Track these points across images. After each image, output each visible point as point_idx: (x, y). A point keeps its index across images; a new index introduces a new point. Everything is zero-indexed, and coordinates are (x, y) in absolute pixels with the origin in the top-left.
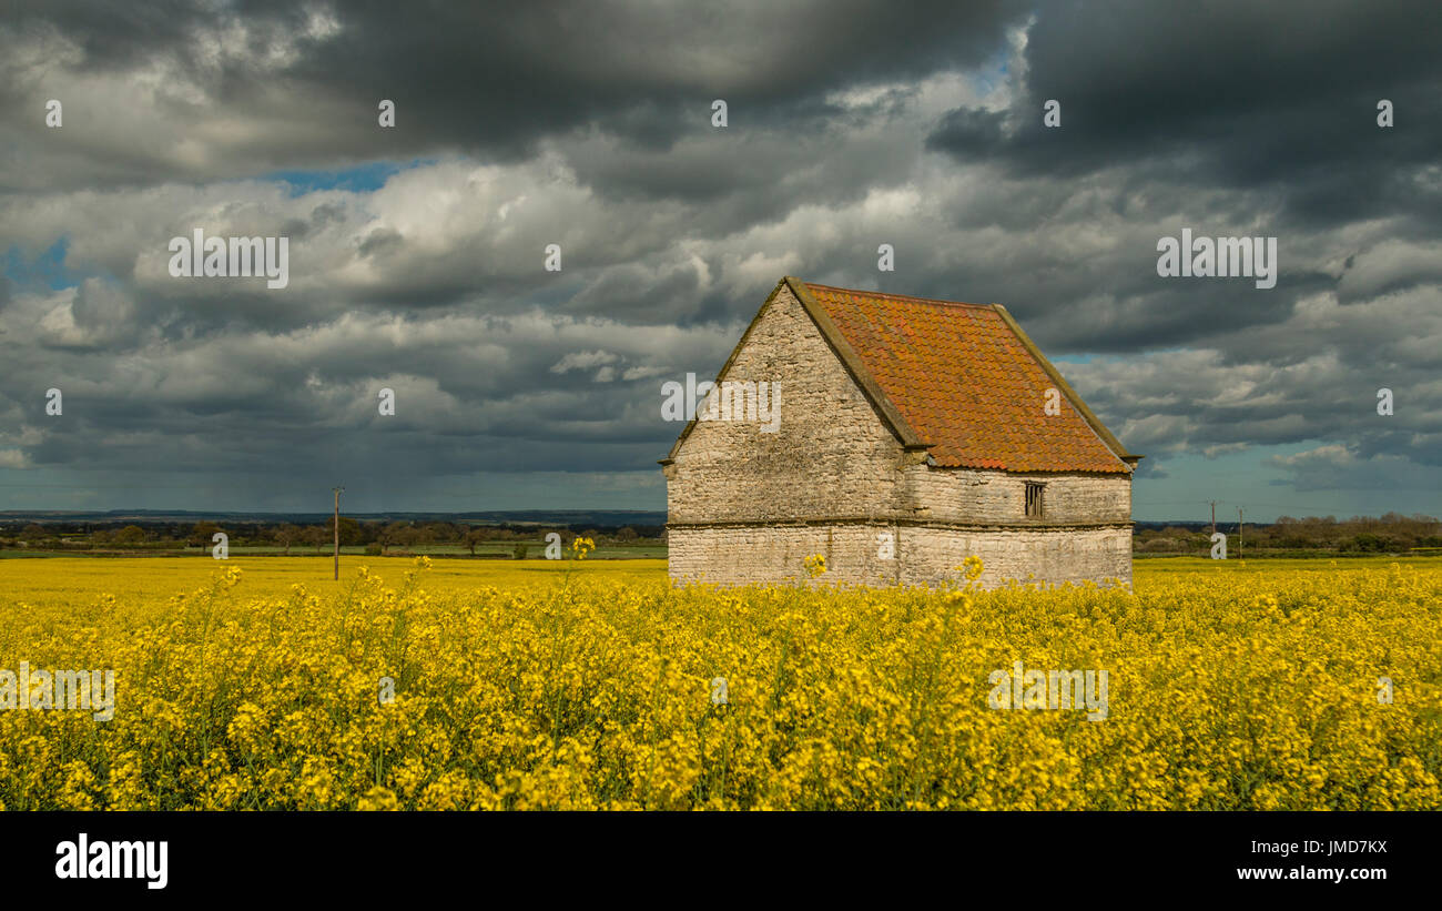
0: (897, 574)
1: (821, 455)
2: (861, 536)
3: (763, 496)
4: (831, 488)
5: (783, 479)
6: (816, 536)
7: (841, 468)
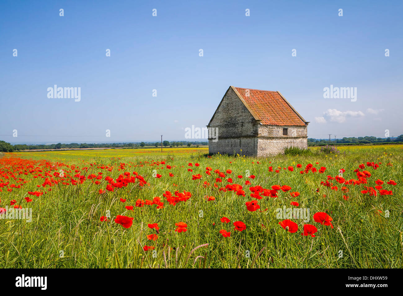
0: (254, 148)
1: (238, 123)
2: (247, 140)
3: (227, 132)
4: (241, 130)
5: (231, 128)
6: (237, 141)
7: (242, 126)
